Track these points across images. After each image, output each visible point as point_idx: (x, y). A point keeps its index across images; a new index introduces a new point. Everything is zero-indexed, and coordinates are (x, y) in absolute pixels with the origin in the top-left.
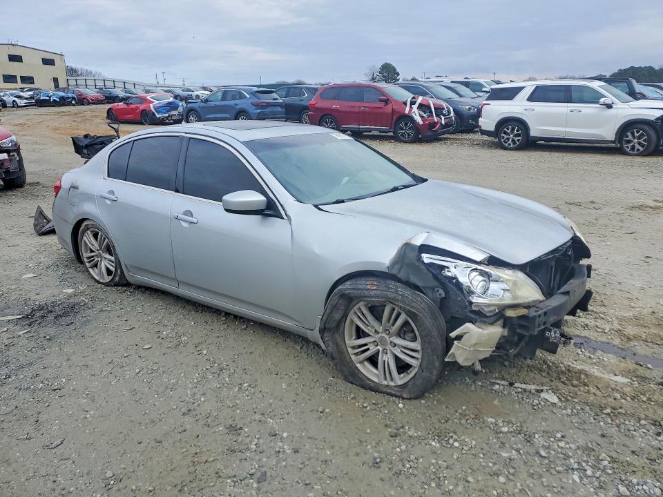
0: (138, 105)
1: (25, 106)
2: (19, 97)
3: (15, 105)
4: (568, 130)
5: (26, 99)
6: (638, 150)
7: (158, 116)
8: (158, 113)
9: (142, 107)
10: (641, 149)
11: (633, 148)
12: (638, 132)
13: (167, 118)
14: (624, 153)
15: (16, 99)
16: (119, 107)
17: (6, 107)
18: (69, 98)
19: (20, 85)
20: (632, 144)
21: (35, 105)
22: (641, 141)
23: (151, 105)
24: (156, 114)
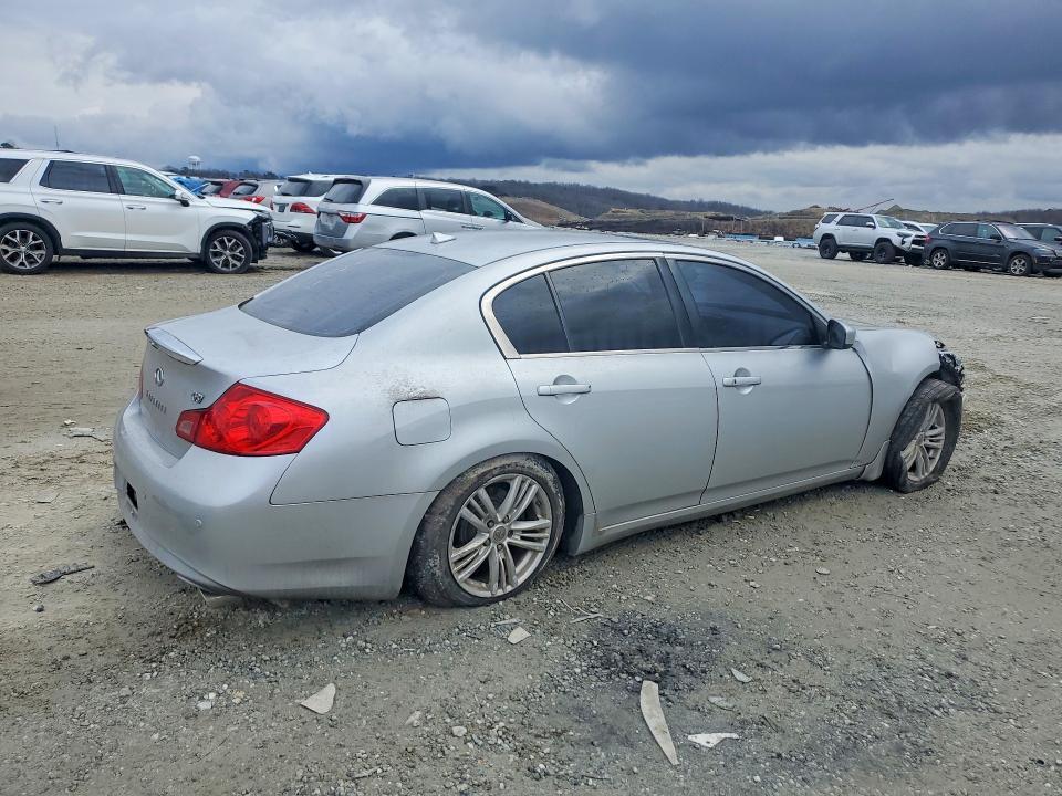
4: (130, 237)
6: (234, 266)
10: (238, 264)
11: (226, 263)
12: (230, 241)
14: (211, 270)
20: (223, 258)
22: (237, 253)
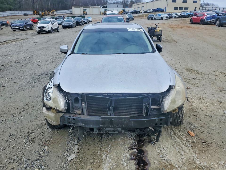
0: (200, 17)
1: (178, 18)
2: (177, 15)
3: (175, 17)
5: (179, 15)
7: (206, 21)
8: (207, 20)
9: (202, 17)
13: (210, 22)
15: (176, 15)
16: (195, 18)
17: (172, 18)
18: (191, 14)
19: (184, 10)
21: (180, 17)
23: (205, 17)
24: (206, 20)
